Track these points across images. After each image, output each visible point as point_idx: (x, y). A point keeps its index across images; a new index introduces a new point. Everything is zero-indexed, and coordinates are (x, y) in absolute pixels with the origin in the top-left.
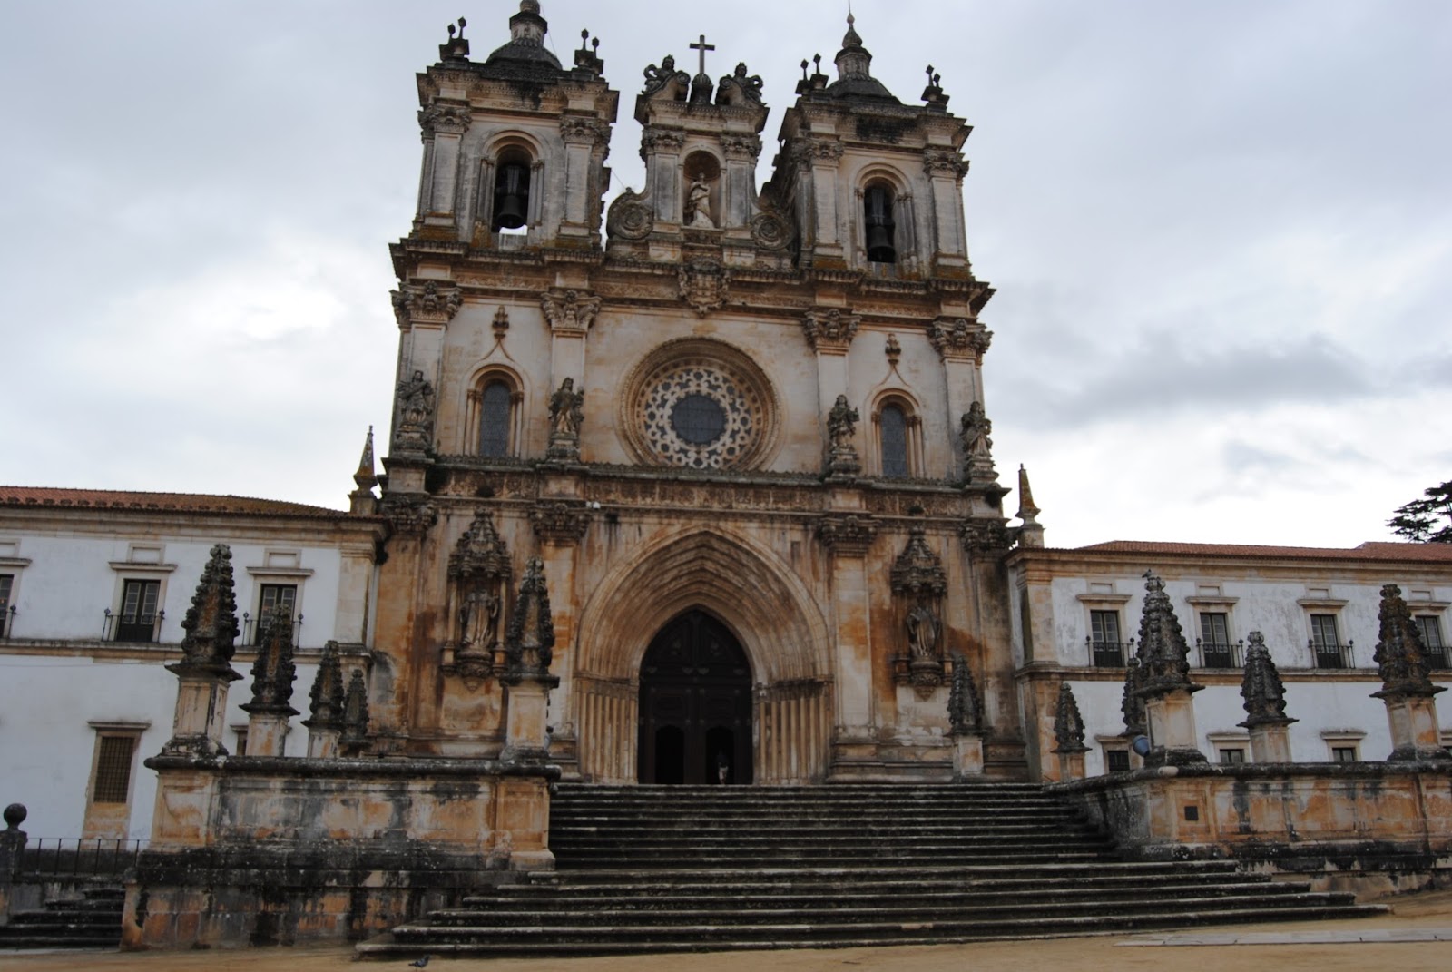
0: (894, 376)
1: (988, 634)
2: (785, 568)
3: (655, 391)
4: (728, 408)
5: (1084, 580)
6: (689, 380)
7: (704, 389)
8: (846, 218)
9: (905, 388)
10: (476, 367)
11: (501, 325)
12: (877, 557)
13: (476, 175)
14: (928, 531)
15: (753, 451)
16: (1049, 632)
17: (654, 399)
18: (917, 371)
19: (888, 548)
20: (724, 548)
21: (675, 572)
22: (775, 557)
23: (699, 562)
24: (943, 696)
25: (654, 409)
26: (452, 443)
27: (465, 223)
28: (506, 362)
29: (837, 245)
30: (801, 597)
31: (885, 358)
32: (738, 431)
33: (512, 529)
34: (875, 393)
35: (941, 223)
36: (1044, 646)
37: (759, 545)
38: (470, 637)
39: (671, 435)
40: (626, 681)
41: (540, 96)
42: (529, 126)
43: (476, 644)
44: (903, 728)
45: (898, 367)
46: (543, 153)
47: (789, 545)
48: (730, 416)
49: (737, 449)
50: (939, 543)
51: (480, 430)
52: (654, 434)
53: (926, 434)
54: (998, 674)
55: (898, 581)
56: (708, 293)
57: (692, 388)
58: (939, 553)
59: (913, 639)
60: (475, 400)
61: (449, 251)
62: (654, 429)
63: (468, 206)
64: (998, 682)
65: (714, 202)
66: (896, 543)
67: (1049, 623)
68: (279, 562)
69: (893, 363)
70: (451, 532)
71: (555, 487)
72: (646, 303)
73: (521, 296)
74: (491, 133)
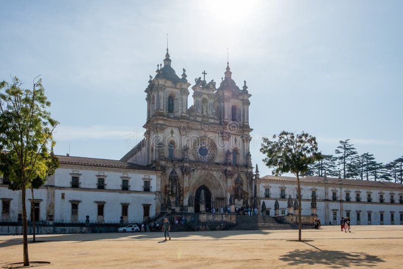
1: (249, 191)
2: (219, 180)
4: (208, 149)
5: (264, 184)
6: (202, 144)
7: (204, 146)
8: (229, 113)
12: (233, 178)
13: (166, 101)
14: (241, 174)
15: (213, 158)
16: (259, 192)
20: (210, 176)
21: (202, 179)
23: (206, 178)
24: (242, 201)
25: (196, 149)
27: (165, 112)
30: (221, 183)
32: (210, 154)
33: (178, 171)
34: (233, 149)
36: (258, 194)
37: (216, 176)
39: (199, 154)
47: (220, 176)
48: (208, 151)
49: (210, 157)
50: (243, 176)
51: (169, 152)
52: (196, 154)
53: (240, 156)
54: (250, 198)
55: (236, 182)
57: (202, 146)
58: (243, 178)
59: (238, 192)
63: (165, 108)
66: (236, 176)
67: (259, 190)
68: (146, 177)
70: (169, 171)
71: (185, 165)
72: (196, 129)
73: (175, 127)
74: (168, 91)
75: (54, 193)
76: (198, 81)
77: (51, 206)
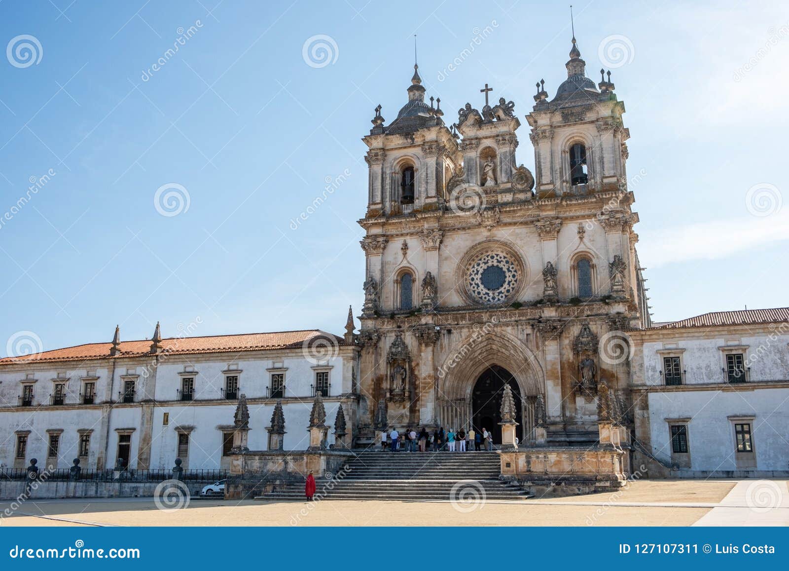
0: (582, 245)
1: (619, 371)
2: (524, 346)
3: (474, 267)
4: (506, 270)
5: (661, 343)
6: (488, 260)
7: (495, 264)
8: (557, 167)
9: (588, 250)
10: (396, 269)
11: (405, 247)
12: (566, 338)
13: (390, 181)
14: (591, 323)
15: (518, 290)
16: (641, 370)
17: (473, 271)
18: (593, 241)
19: (572, 333)
20: (498, 339)
21: (480, 351)
22: (519, 342)
23: (489, 346)
24: (596, 401)
25: (473, 276)
26: (389, 303)
27: (388, 204)
28: (408, 265)
29: (552, 183)
30: (531, 358)
31: (577, 237)
32: (511, 281)
33: (410, 339)
34: (572, 255)
35: (605, 160)
36: (638, 377)
37: (512, 337)
38: (395, 386)
39: (482, 287)
40: (464, 399)
41: (414, 137)
42: (411, 152)
43: (397, 390)
44: (579, 416)
45: (584, 240)
46: (417, 165)
47: (525, 335)
48: (507, 274)
49: (511, 290)
50: (597, 328)
51: (401, 296)
52: (474, 287)
53: (598, 272)
54: (623, 390)
55: (576, 347)
56: (490, 220)
57: (490, 264)
58: (597, 333)
59: (583, 375)
60: (397, 283)
61: (379, 221)
62: (474, 285)
63: (388, 197)
64: (624, 393)
65: (494, 171)
66: (575, 330)
67: (641, 365)
69: (581, 238)
70: (386, 344)
71: (423, 321)
72: (464, 229)
73: (412, 234)
74: (395, 159)
75: (152, 413)
76: (466, 112)
77: (146, 440)
